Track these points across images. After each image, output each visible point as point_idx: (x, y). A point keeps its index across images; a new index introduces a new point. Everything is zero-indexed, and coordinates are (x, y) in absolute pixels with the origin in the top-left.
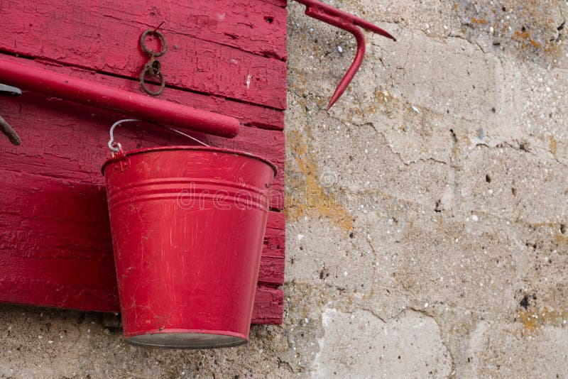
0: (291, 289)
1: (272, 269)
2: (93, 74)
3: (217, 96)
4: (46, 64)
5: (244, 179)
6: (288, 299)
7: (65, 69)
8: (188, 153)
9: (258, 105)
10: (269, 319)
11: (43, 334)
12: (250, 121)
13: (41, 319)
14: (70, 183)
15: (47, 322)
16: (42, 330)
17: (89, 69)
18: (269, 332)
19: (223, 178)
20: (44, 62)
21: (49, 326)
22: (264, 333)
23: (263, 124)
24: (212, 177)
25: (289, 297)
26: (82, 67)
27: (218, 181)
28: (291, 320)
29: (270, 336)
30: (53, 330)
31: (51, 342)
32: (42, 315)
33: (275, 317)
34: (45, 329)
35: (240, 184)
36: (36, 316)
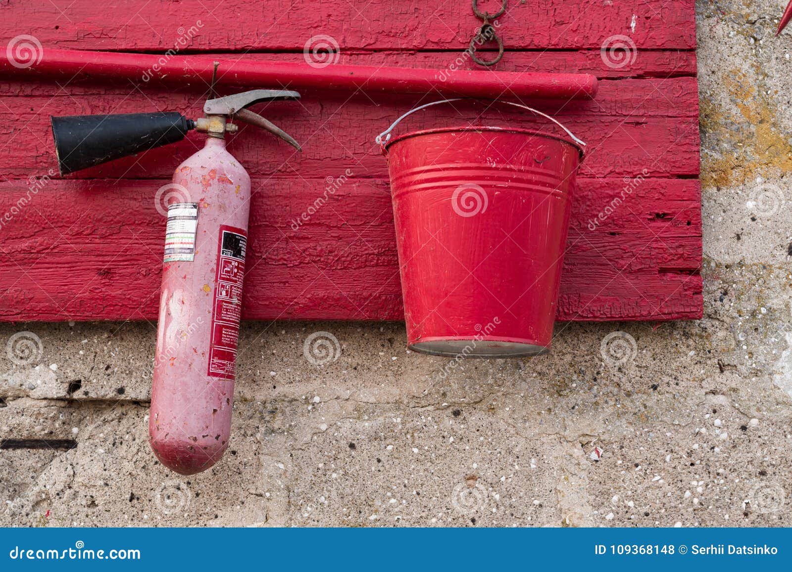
0: (737, 272)
1: (680, 251)
2: (412, 54)
3: (588, 49)
4: (351, 55)
5: (494, 158)
6: (734, 286)
7: (376, 56)
8: (426, 137)
9: (653, 50)
10: (678, 313)
11: (385, 350)
12: (641, 72)
13: (381, 334)
14: (384, 182)
15: (389, 337)
16: (383, 346)
17: (407, 49)
18: (705, 329)
19: (464, 162)
20: (349, 52)
21: (390, 341)
22: (696, 330)
23: (663, 72)
24: (452, 161)
25: (734, 283)
26: (397, 50)
27: (459, 165)
28: (739, 312)
29: (704, 334)
30: (397, 344)
31: (394, 358)
32: (382, 329)
33: (688, 310)
34: (387, 344)
35: (488, 165)
36: (376, 330)
